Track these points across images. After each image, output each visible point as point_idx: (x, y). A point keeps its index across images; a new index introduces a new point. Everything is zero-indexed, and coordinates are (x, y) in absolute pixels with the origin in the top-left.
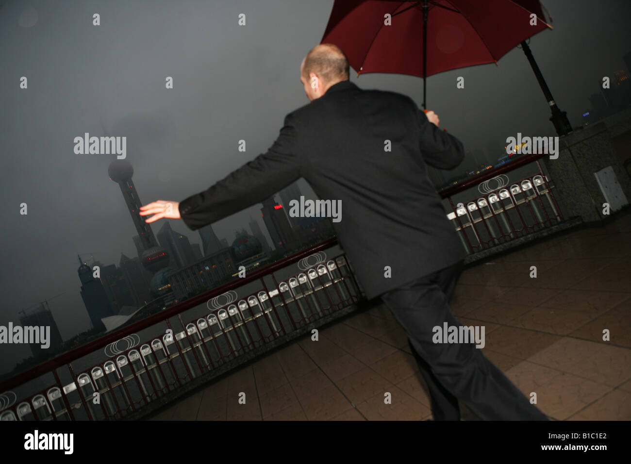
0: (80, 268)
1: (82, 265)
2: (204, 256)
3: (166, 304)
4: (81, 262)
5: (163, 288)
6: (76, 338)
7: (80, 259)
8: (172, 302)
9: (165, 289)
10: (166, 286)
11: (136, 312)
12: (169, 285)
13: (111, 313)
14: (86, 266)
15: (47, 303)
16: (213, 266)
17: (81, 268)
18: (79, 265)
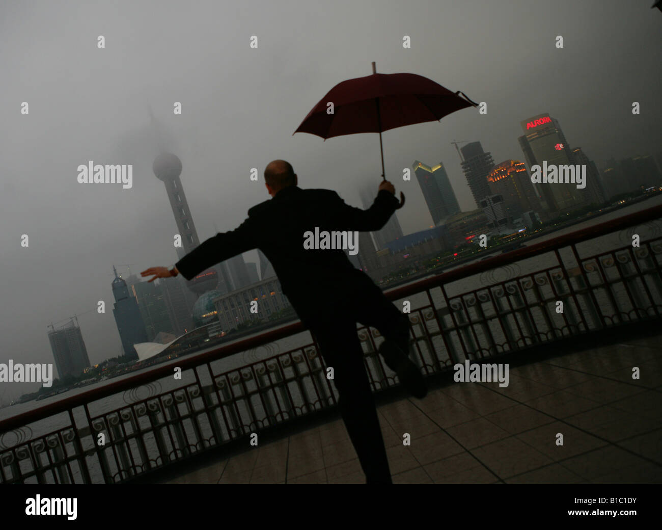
0: (114, 281)
1: (117, 278)
2: (260, 280)
3: (210, 336)
4: (116, 274)
5: (208, 314)
6: (105, 363)
7: (115, 270)
8: (217, 334)
9: (210, 316)
10: (212, 313)
11: (174, 341)
12: (216, 312)
13: (145, 339)
14: (121, 279)
15: (77, 319)
16: (272, 294)
17: (116, 282)
18: (114, 278)
